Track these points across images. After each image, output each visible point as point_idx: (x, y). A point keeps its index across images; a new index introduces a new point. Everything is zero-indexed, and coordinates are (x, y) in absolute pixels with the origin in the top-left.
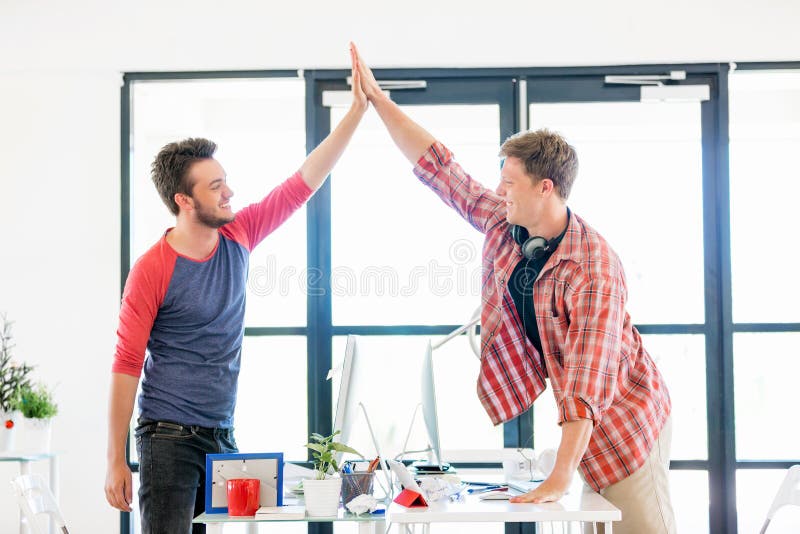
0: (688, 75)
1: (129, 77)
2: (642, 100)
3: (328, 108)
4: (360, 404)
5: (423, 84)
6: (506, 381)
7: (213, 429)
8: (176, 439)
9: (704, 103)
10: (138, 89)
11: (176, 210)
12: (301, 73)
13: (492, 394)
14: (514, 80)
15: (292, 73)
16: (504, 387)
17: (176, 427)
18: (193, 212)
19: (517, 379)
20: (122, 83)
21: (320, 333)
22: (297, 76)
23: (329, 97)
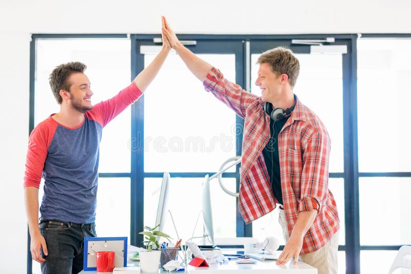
0: (336, 40)
1: (35, 36)
2: (312, 53)
3: (143, 55)
4: (169, 211)
5: (194, 43)
6: (254, 198)
7: (81, 224)
8: (59, 231)
9: (344, 55)
10: (39, 42)
11: (60, 100)
12: (129, 36)
13: (246, 205)
14: (243, 42)
15: (124, 36)
16: (253, 202)
17: (59, 223)
18: (69, 101)
19: (261, 197)
20: (31, 39)
21: (137, 176)
22: (126, 37)
23: (144, 49)
